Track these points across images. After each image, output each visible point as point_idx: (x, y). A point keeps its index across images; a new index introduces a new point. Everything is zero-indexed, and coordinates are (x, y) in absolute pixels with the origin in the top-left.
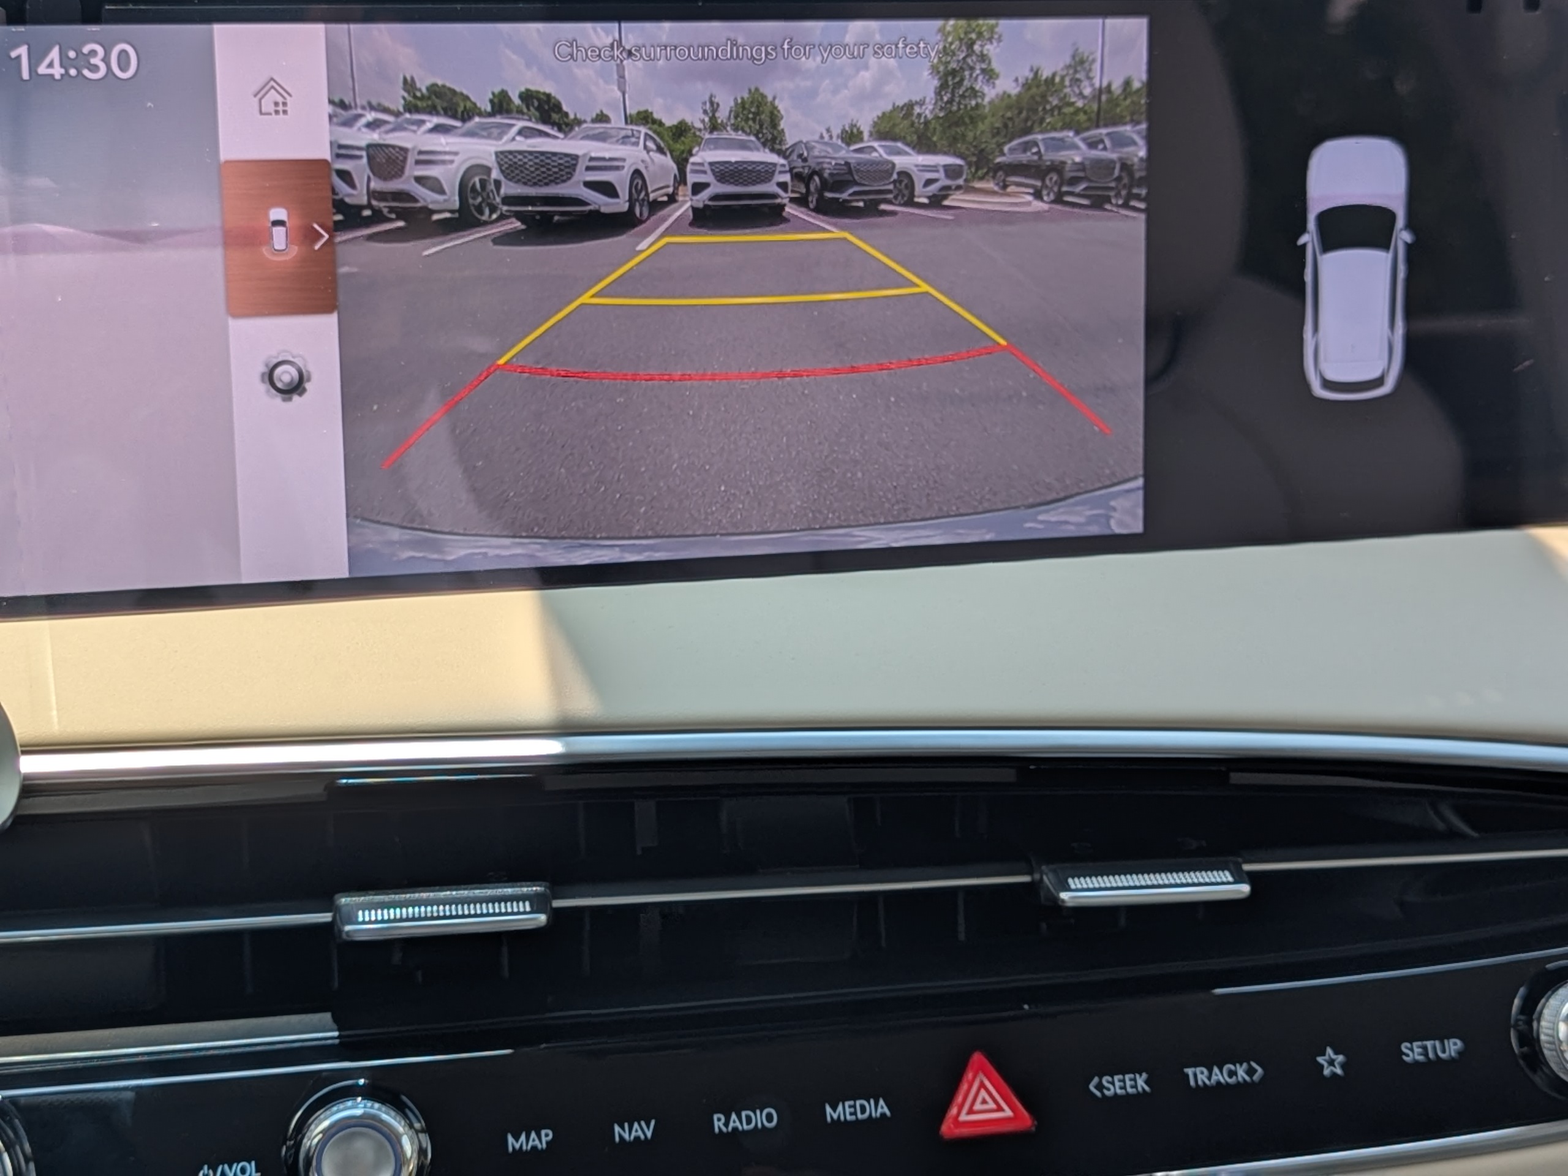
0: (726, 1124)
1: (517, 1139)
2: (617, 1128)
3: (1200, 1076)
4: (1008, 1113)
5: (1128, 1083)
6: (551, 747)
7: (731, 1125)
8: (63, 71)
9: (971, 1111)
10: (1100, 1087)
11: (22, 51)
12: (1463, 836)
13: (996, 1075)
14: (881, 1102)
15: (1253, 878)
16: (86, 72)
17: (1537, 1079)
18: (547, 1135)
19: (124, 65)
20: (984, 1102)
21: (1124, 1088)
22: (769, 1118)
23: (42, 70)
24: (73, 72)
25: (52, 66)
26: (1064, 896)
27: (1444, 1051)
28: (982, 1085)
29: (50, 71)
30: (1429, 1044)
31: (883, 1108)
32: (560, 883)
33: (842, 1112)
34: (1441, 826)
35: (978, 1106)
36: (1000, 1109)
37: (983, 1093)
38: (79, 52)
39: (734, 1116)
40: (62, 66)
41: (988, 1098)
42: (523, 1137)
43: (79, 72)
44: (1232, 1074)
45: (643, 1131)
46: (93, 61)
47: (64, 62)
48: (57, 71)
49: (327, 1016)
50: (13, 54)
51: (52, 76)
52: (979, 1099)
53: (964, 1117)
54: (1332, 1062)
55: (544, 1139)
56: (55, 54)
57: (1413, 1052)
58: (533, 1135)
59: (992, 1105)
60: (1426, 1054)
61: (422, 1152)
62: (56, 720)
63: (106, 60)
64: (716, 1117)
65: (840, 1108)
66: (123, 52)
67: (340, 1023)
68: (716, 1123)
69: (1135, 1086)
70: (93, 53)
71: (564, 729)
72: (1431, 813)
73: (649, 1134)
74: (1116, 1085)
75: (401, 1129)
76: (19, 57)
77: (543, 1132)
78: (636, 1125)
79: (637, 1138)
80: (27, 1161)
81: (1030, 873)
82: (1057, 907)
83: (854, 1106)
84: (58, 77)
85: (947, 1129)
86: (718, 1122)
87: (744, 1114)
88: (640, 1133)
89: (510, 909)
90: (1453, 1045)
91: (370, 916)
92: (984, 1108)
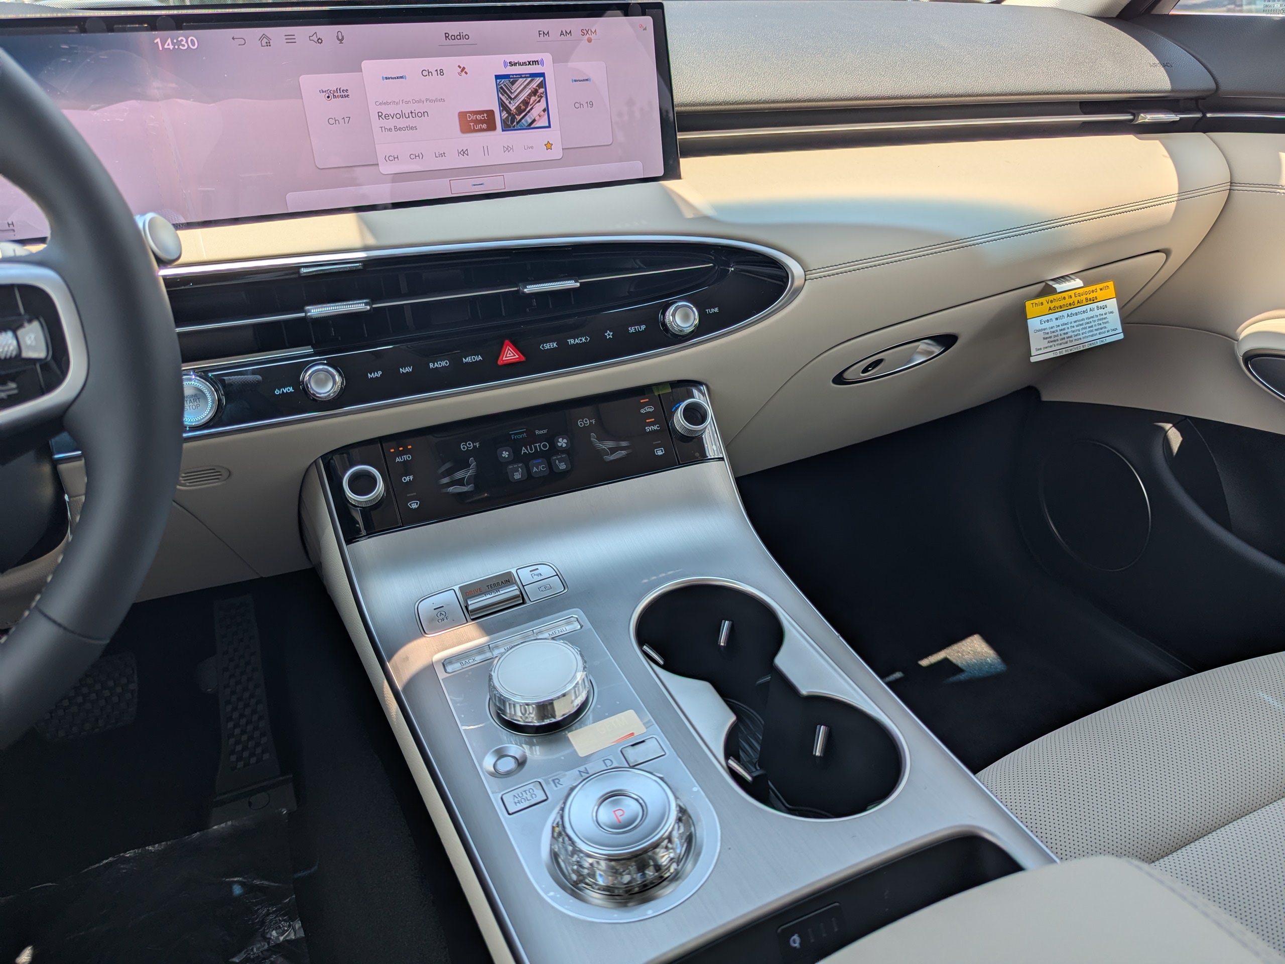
0: (434, 366)
1: (371, 374)
2: (401, 369)
3: (572, 342)
4: (517, 356)
5: (551, 345)
6: (362, 255)
7: (435, 366)
8: (173, 47)
9: (506, 357)
10: (543, 347)
11: (158, 40)
12: (644, 268)
13: (512, 346)
14: (479, 356)
15: (581, 283)
16: (181, 47)
17: (669, 335)
18: (380, 373)
19: (193, 44)
20: (510, 354)
21: (550, 347)
22: (446, 363)
23: (166, 46)
24: (176, 47)
25: (169, 45)
26: (525, 290)
27: (641, 329)
28: (509, 349)
29: (168, 47)
30: (636, 327)
31: (480, 358)
32: (374, 300)
33: (468, 360)
34: (637, 267)
35: (508, 355)
36: (515, 356)
37: (509, 351)
38: (177, 40)
39: (436, 364)
40: (172, 45)
41: (511, 353)
42: (373, 374)
43: (178, 47)
44: (581, 340)
45: (408, 369)
46: (182, 43)
47: (173, 43)
48: (171, 47)
49: (310, 346)
50: (155, 41)
51: (170, 48)
52: (508, 353)
53: (504, 359)
54: (609, 335)
55: (379, 374)
56: (169, 41)
57: (632, 330)
58: (376, 373)
59: (512, 355)
60: (636, 330)
61: (342, 383)
62: (205, 255)
63: (187, 42)
64: (430, 364)
65: (467, 359)
66: (192, 40)
67: (313, 347)
68: (431, 366)
69: (553, 346)
70: (182, 40)
71: (366, 249)
72: (634, 263)
73: (411, 370)
74: (548, 346)
75: (335, 373)
76: (157, 42)
77: (379, 372)
78: (406, 368)
79: (407, 372)
80: (222, 395)
81: (517, 287)
82: (524, 293)
83: (471, 358)
84: (171, 49)
85: (500, 362)
86: (431, 365)
87: (439, 363)
88: (408, 370)
89: (359, 306)
90: (643, 327)
91: (316, 311)
92: (510, 355)
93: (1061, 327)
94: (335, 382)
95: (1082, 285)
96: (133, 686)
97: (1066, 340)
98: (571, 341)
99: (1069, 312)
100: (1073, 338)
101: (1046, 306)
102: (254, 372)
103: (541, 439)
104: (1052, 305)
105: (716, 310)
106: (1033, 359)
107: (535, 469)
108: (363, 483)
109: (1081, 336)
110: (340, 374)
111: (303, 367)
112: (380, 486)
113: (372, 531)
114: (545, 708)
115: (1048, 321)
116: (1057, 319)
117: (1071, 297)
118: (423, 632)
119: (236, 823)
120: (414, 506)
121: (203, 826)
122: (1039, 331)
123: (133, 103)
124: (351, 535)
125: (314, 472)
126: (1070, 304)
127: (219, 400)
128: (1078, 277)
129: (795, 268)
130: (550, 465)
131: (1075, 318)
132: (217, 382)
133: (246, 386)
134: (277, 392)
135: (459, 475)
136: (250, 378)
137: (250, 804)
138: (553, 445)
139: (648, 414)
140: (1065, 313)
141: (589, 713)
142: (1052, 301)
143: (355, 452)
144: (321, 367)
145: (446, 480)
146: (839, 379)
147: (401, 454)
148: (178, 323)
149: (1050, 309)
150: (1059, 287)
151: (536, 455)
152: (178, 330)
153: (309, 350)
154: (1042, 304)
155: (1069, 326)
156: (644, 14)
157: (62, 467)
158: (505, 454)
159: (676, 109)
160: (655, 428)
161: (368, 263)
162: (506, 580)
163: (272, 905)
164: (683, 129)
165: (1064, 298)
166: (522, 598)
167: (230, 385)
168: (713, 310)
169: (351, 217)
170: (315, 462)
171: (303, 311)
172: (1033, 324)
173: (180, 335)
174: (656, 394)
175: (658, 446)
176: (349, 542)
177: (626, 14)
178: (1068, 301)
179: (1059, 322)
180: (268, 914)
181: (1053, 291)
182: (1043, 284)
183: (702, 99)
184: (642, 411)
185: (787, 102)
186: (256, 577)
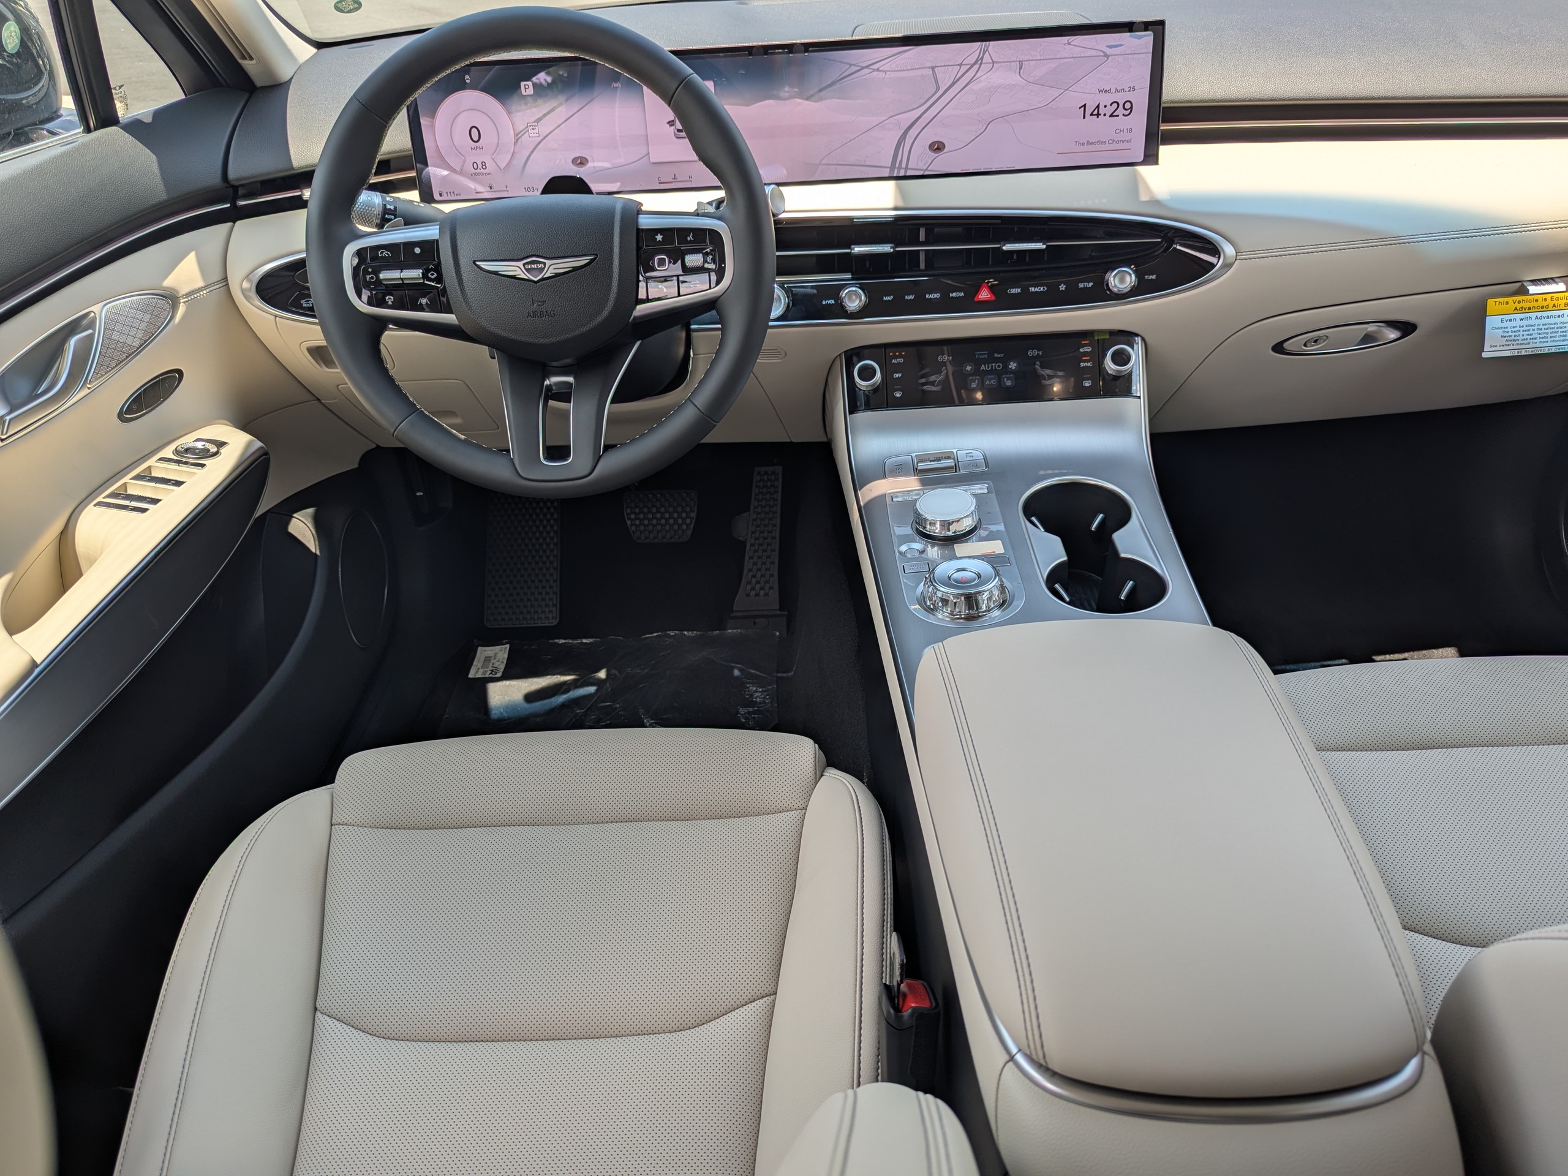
1: (885, 298)
2: (908, 296)
4: (990, 296)
7: (930, 297)
9: (981, 295)
10: (1010, 291)
13: (988, 288)
14: (963, 293)
15: (1047, 245)
17: (1109, 293)
18: (892, 297)
21: (1016, 292)
22: (938, 296)
26: (1004, 247)
27: (1088, 286)
28: (985, 290)
30: (1086, 284)
32: (897, 245)
36: (988, 295)
37: (984, 292)
39: (931, 295)
44: (1039, 289)
45: (911, 297)
49: (849, 274)
53: (979, 297)
54: (1062, 287)
55: (890, 298)
57: (1081, 285)
58: (888, 297)
59: (986, 294)
60: (1084, 286)
61: (865, 302)
65: (953, 294)
67: (851, 275)
69: (1018, 291)
73: (913, 298)
74: (1013, 291)
75: (862, 294)
79: (910, 299)
80: (790, 300)
81: (998, 245)
82: (1002, 250)
83: (956, 294)
85: (976, 299)
86: (927, 296)
87: (933, 295)
89: (887, 248)
90: (1091, 284)
91: (858, 249)
92: (984, 295)
93: (1525, 328)
94: (861, 300)
95: (1565, 289)
96: (693, 515)
97: (1528, 341)
98: (1032, 289)
99: (1539, 314)
100: (1538, 340)
101: (1511, 306)
102: (812, 287)
103: (997, 360)
104: (1519, 306)
105: (1154, 277)
106: (1484, 355)
107: (988, 382)
108: (868, 373)
109: (1549, 340)
110: (866, 296)
111: (844, 287)
112: (878, 375)
113: (869, 407)
114: (947, 524)
115: (1510, 320)
116: (1522, 319)
117: (1546, 300)
118: (885, 477)
119: (743, 631)
120: (898, 395)
121: (721, 626)
122: (1498, 328)
123: (771, 101)
124: (853, 409)
125: (838, 362)
126: (1542, 307)
127: (789, 303)
128: (1562, 282)
129: (1229, 250)
130: (1000, 381)
131: (1546, 321)
132: (788, 291)
133: (806, 295)
134: (824, 302)
135: (933, 378)
136: (809, 291)
137: (755, 623)
138: (1005, 367)
139: (1085, 354)
140: (1533, 315)
141: (974, 536)
142: (1519, 302)
143: (866, 351)
144: (854, 289)
145: (923, 381)
146: (1279, 348)
147: (896, 357)
148: (777, 251)
149: (1516, 309)
150: (1532, 289)
151: (991, 372)
152: (778, 253)
153: (849, 276)
154: (1507, 303)
155: (1536, 328)
156: (1146, 30)
157: (694, 334)
158: (969, 368)
159: (1163, 105)
160: (1089, 364)
161: (898, 219)
162: (948, 456)
163: (760, 687)
164: (1166, 121)
165: (1537, 300)
166: (956, 467)
167: (796, 294)
168: (1151, 277)
169: (892, 183)
170: (840, 355)
171: (849, 248)
172: (1492, 322)
173: (778, 256)
174: (1096, 338)
175: (1087, 379)
176: (851, 413)
177: (1131, 31)
178: (1541, 303)
179: (1524, 323)
180: (756, 691)
181: (1525, 292)
182: (1520, 284)
183: (1190, 98)
184: (1082, 350)
185: (1271, 100)
186: (789, 441)
